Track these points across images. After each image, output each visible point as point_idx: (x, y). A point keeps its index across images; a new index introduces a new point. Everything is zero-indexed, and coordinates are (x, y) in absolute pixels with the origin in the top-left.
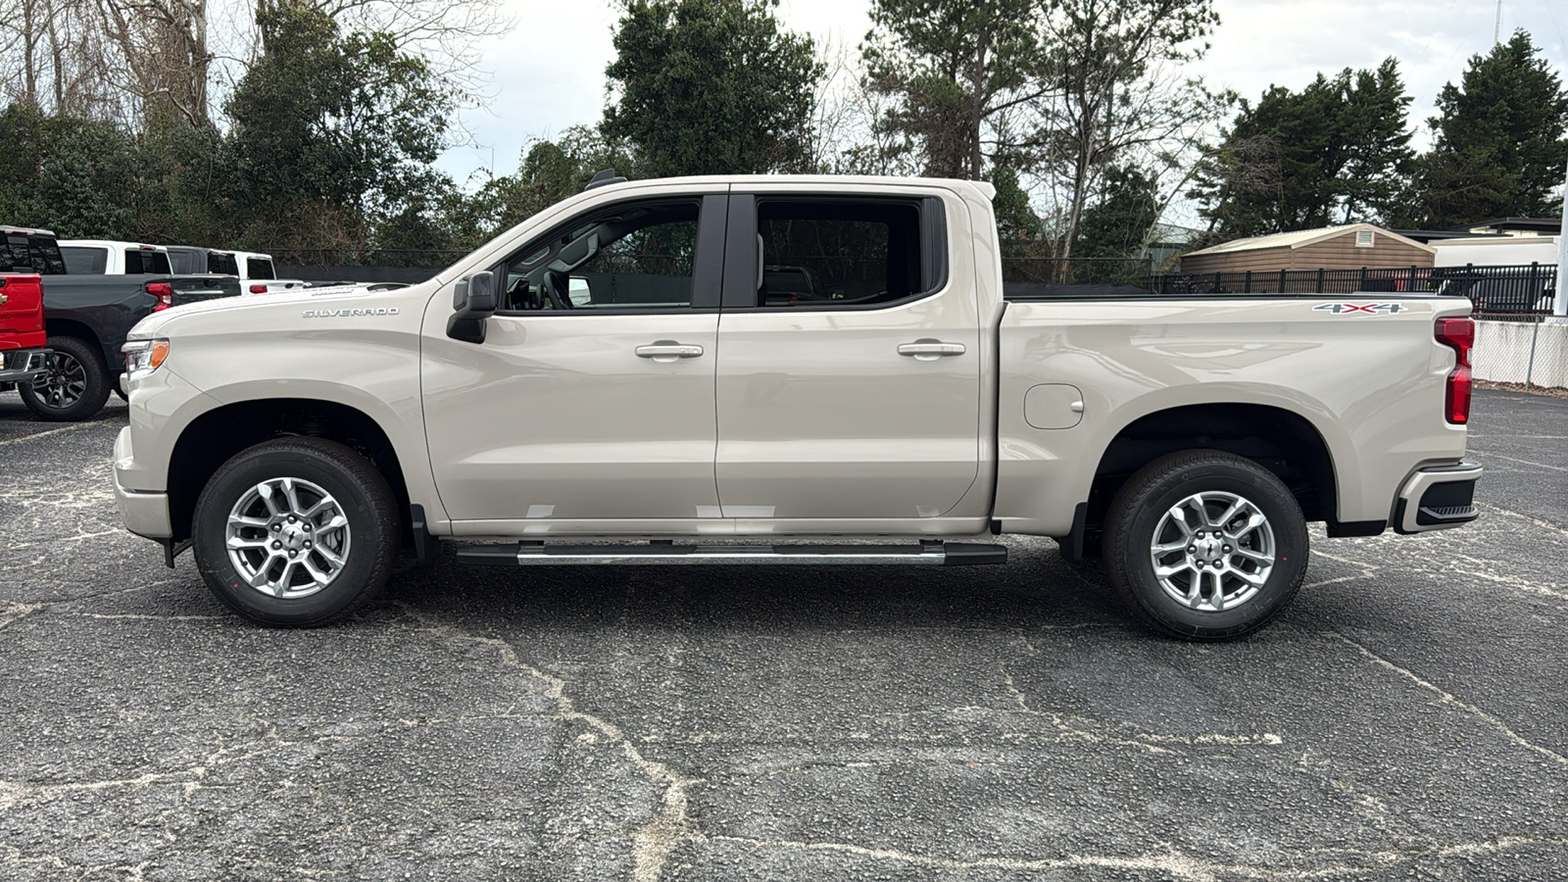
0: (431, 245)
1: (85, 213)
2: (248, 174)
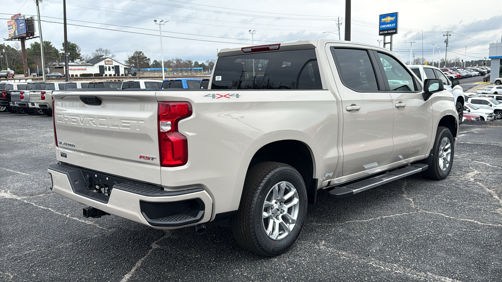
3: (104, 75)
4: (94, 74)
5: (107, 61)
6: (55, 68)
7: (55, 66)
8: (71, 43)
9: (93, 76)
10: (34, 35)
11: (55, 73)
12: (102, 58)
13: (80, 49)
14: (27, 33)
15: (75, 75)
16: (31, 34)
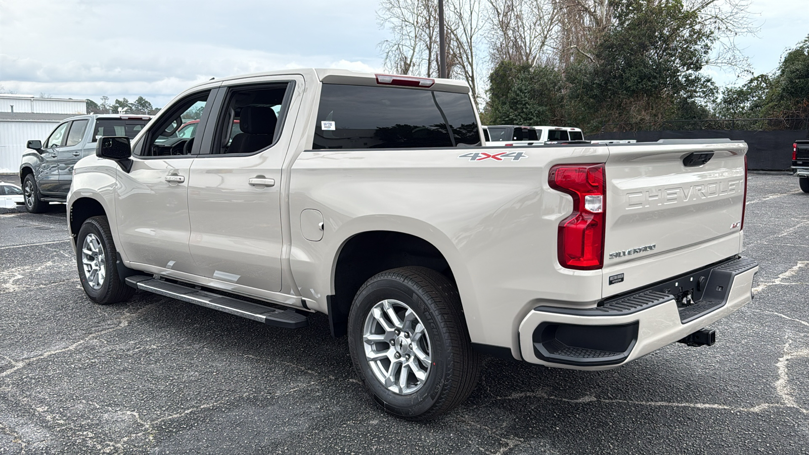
0: (695, 117)
1: (524, 110)
2: (599, 85)
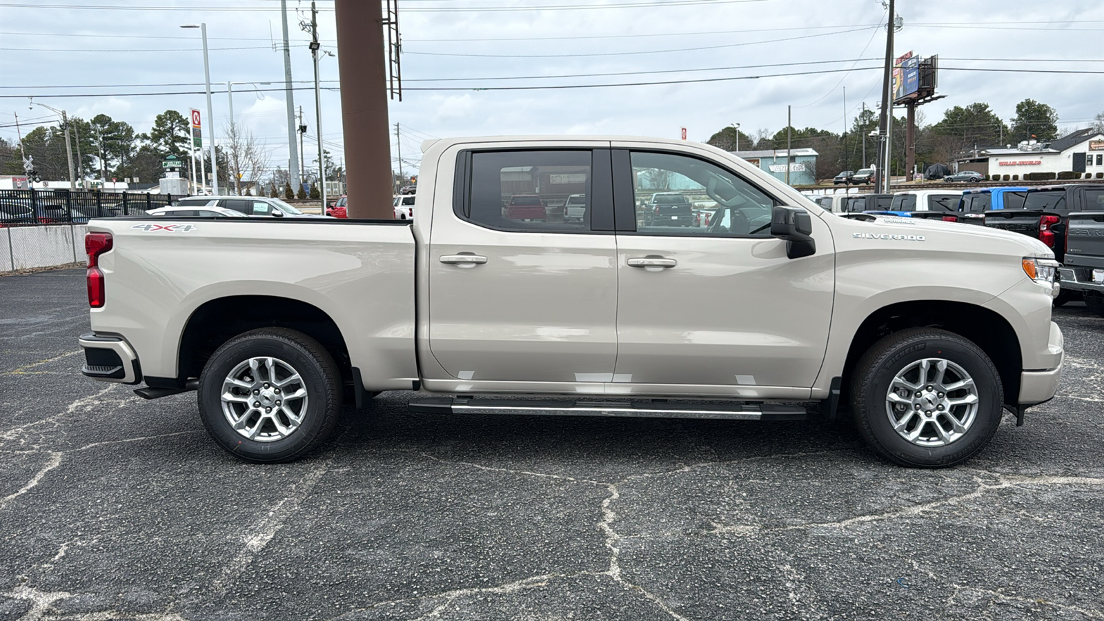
3: (1083, 175)
4: (1059, 174)
5: (1095, 142)
6: (971, 161)
7: (972, 156)
8: (1037, 104)
9: (1054, 178)
10: (933, 94)
11: (967, 172)
12: (1086, 134)
13: (1057, 115)
14: (920, 91)
15: (1011, 177)
16: (927, 91)
